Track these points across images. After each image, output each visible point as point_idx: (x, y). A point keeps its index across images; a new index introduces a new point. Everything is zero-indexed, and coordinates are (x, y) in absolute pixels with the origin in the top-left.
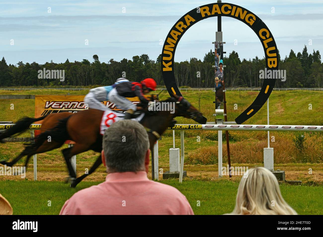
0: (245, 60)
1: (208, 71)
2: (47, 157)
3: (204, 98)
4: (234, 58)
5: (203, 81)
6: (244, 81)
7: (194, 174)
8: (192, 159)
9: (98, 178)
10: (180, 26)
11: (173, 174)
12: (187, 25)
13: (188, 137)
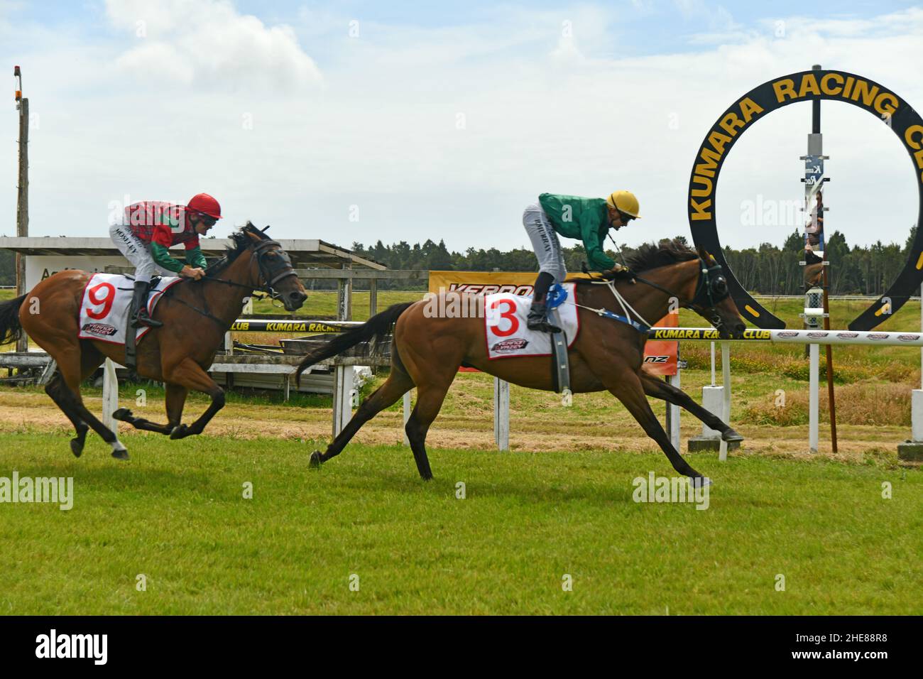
0: (857, 248)
1: (791, 266)
2: (476, 403)
3: (782, 309)
4: (838, 243)
5: (782, 283)
6: (856, 284)
7: (758, 444)
8: (755, 416)
9: (562, 446)
10: (729, 122)
11: (710, 442)
12: (744, 120)
13: (750, 372)
